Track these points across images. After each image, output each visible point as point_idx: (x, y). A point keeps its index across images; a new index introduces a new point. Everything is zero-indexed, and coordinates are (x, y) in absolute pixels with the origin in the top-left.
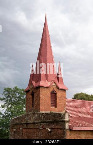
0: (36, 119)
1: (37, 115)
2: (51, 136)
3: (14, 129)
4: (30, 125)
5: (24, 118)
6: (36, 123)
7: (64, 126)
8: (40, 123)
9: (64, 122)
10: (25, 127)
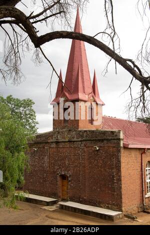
0: (74, 138)
1: (74, 133)
2: (99, 155)
3: (36, 148)
4: (63, 143)
5: (52, 135)
6: (74, 142)
7: (119, 144)
8: (81, 141)
9: (119, 139)
10: (54, 145)
